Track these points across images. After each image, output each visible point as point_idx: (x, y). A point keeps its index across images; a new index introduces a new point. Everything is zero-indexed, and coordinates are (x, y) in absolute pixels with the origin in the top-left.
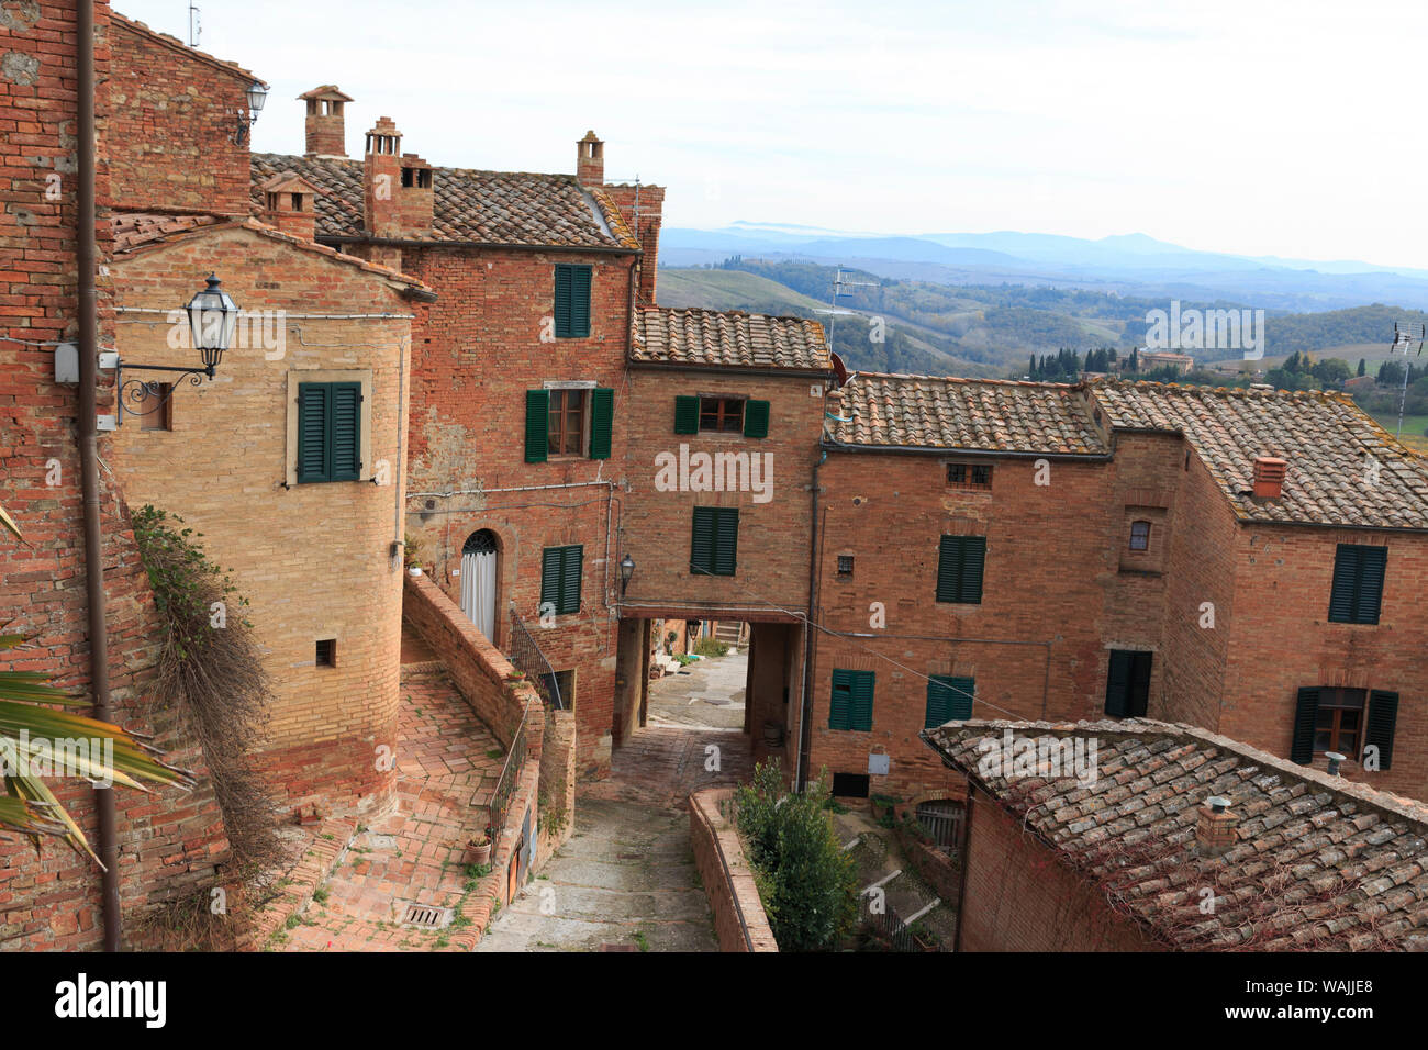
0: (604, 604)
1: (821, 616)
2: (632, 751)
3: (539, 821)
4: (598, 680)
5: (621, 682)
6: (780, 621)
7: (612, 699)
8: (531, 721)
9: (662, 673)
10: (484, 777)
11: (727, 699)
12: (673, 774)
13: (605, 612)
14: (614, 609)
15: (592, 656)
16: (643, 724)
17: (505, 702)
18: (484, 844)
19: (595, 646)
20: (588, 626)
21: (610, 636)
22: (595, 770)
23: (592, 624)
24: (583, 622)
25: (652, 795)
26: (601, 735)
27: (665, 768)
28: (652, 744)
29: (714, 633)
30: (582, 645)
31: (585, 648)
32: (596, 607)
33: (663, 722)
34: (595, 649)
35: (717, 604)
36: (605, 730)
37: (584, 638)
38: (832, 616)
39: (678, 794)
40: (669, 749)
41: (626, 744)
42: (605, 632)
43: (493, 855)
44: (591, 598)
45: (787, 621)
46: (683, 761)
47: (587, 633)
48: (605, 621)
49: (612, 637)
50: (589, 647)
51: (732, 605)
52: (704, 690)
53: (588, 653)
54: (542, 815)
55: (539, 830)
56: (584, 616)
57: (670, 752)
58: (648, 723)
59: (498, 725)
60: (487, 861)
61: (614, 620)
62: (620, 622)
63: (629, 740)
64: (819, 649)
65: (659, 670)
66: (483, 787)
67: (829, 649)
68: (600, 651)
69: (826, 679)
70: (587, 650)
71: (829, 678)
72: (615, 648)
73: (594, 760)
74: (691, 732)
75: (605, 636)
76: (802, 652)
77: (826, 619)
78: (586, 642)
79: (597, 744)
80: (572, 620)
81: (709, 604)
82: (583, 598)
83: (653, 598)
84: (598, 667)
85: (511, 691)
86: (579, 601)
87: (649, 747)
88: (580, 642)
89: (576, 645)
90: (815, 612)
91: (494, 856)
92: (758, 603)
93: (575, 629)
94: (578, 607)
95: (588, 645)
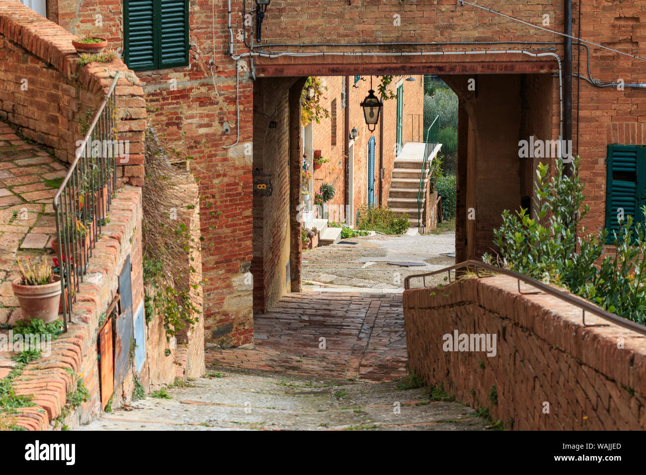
0: (227, 54)
1: (583, 57)
2: (284, 316)
3: (147, 300)
4: (226, 180)
5: (262, 187)
6: (518, 69)
7: (248, 212)
8: (120, 112)
9: (315, 242)
10: (42, 214)
11: (421, 262)
12: (353, 341)
13: (230, 67)
14: (243, 63)
15: (214, 141)
16: (295, 288)
17: (73, 91)
18: (48, 281)
19: (216, 123)
20: (204, 90)
21: (240, 107)
22: (228, 329)
23: (210, 87)
24: (195, 83)
25: (324, 364)
26: (236, 272)
27: (338, 334)
28: (313, 308)
29: (386, 199)
30: (195, 121)
31: (201, 126)
32: (215, 58)
33: (325, 287)
34: (217, 128)
35: (413, 47)
36: (241, 264)
37: (197, 110)
38: (603, 58)
39: (364, 362)
40: (341, 314)
41: (272, 307)
42: (232, 101)
43: (65, 310)
44: (207, 43)
45: (528, 69)
46: (366, 326)
47: (203, 101)
48: (231, 82)
49: (244, 109)
50: (208, 125)
51: (438, 46)
52: (384, 256)
53: (207, 135)
54: (152, 293)
55: (148, 316)
56: (196, 73)
57: (344, 317)
58: (304, 289)
59: (61, 137)
60: (54, 315)
61: (245, 80)
62: (254, 83)
63: (275, 304)
64: (582, 113)
65: (310, 236)
66: (41, 226)
67: (598, 113)
68: (224, 134)
69: (596, 162)
70: (202, 131)
71: (602, 161)
72: (250, 128)
73: (226, 314)
74: (373, 296)
75: (232, 108)
76: (555, 120)
77: (592, 63)
78: (201, 117)
79: (229, 286)
80: (175, 81)
81: (399, 47)
82: (193, 42)
83: (307, 41)
84: (225, 160)
85: (81, 68)
86: (187, 47)
87: (309, 312)
88: (192, 117)
89: (185, 122)
90: (575, 52)
91: (69, 310)
92: (480, 42)
93: (182, 94)
94: (186, 56)
95: (206, 121)
